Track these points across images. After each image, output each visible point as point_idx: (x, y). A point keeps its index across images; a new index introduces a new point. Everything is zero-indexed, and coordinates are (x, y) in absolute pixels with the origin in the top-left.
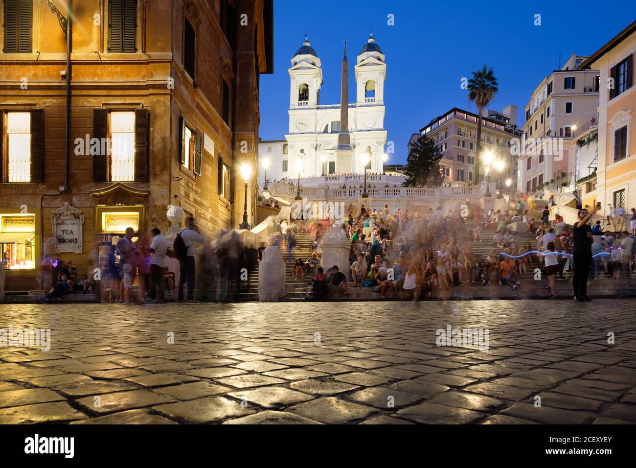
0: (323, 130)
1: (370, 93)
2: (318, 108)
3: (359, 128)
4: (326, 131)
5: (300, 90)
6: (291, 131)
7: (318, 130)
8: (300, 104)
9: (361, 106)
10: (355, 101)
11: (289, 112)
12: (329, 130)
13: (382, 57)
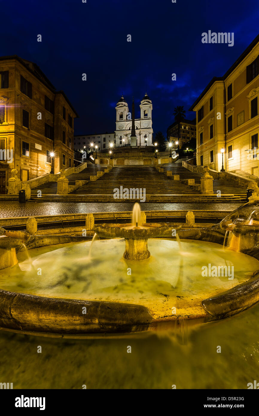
0: (128, 129)
1: (146, 115)
2: (127, 121)
3: (142, 128)
4: (130, 129)
5: (120, 115)
6: (117, 130)
7: (127, 129)
8: (120, 120)
9: (143, 120)
10: (140, 118)
11: (116, 123)
12: (131, 129)
13: (151, 101)
